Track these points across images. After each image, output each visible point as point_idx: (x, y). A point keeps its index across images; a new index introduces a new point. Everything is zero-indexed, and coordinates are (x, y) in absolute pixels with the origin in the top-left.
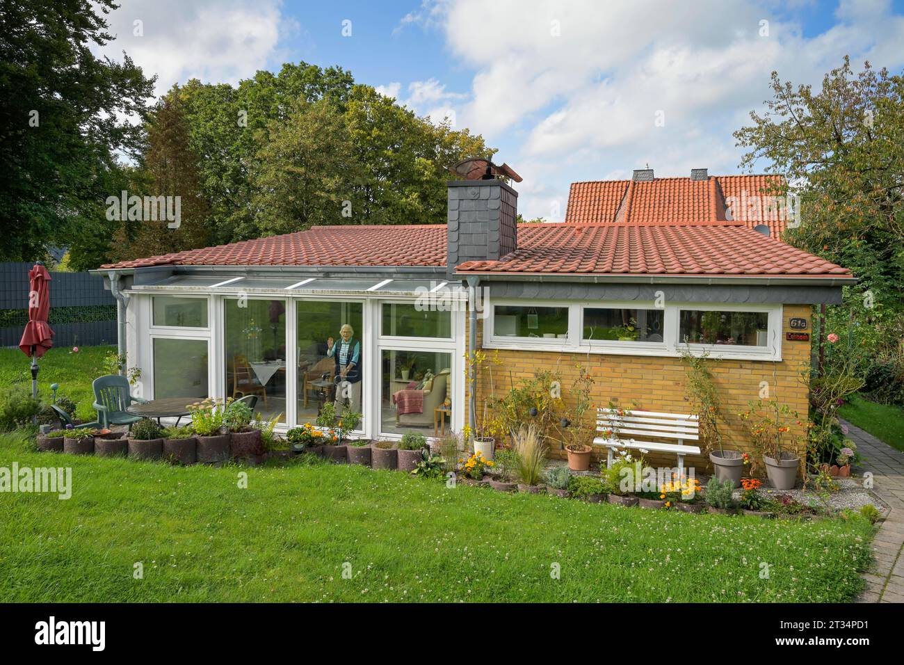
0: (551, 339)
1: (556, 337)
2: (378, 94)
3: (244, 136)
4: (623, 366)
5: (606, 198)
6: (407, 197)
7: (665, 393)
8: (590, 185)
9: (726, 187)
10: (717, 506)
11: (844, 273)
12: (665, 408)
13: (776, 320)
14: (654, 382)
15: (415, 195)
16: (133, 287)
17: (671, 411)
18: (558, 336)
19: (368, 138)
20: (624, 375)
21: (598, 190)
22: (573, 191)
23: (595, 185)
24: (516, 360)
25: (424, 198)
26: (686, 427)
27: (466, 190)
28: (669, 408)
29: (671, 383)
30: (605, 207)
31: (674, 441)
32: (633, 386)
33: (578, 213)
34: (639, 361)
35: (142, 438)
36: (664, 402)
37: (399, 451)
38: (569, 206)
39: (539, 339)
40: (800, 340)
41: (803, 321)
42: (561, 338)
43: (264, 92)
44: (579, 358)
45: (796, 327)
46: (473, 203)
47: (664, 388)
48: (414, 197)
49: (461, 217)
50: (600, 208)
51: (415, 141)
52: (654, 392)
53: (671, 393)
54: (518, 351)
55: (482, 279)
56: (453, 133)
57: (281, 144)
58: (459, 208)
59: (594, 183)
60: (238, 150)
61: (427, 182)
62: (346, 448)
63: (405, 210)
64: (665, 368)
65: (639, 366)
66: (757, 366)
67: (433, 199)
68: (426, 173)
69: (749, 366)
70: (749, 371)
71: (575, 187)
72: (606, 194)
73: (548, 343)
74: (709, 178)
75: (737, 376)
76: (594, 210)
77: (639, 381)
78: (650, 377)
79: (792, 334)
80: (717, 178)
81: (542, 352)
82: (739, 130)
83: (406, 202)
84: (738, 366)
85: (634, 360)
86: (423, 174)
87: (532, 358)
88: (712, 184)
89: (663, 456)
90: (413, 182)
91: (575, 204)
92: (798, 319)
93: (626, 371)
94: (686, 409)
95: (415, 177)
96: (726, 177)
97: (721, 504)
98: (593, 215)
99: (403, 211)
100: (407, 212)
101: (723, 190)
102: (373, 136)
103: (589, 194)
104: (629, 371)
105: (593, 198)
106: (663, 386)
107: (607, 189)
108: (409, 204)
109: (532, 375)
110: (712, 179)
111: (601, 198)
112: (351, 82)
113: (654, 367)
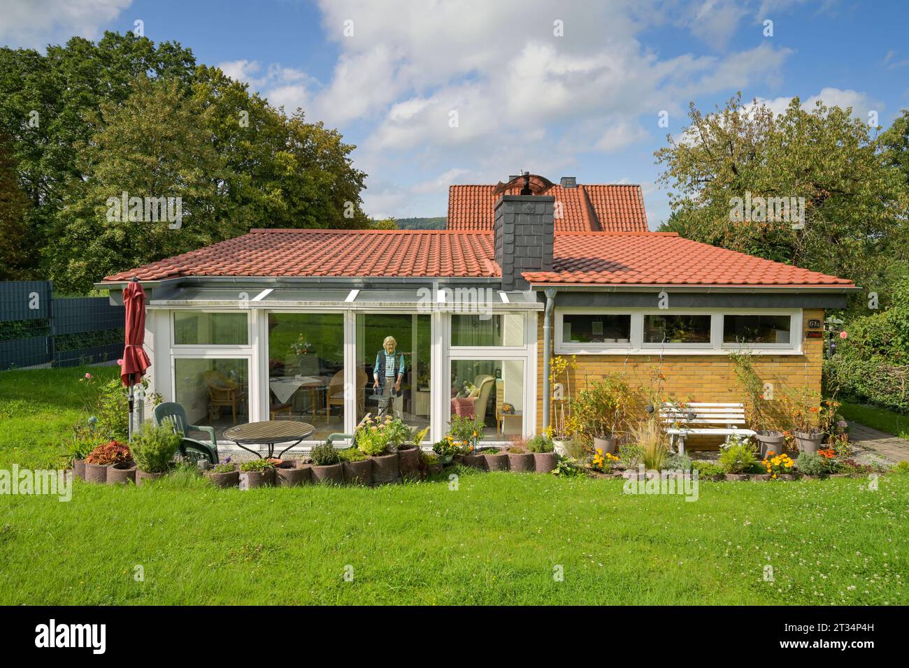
0: (611, 344)
1: (616, 341)
2: (227, 77)
3: (66, 114)
4: (679, 365)
5: (485, 202)
6: (268, 193)
7: (713, 385)
8: (469, 188)
9: (592, 195)
10: (811, 474)
11: (848, 284)
12: (713, 398)
13: (797, 322)
14: (704, 377)
15: (279, 192)
16: (151, 302)
17: (718, 401)
18: (619, 340)
19: (222, 126)
20: (680, 373)
21: (477, 193)
22: (452, 194)
23: (473, 189)
24: (586, 364)
25: (286, 194)
26: (734, 413)
27: (522, 205)
28: (717, 398)
29: (718, 377)
30: (485, 211)
31: (724, 426)
32: (688, 382)
33: (459, 215)
34: (693, 360)
35: (326, 463)
36: (713, 394)
37: (535, 454)
38: (450, 208)
39: (600, 344)
40: (815, 337)
41: (818, 321)
42: (622, 342)
43: (85, 64)
44: (642, 359)
45: (813, 327)
46: (529, 218)
47: (712, 382)
48: (277, 193)
49: (517, 230)
50: (480, 211)
51: (271, 133)
52: (705, 386)
53: (718, 385)
54: (587, 356)
55: (559, 290)
56: (308, 126)
57: (126, 128)
58: (514, 222)
59: (472, 186)
60: (58, 130)
61: (290, 178)
62: (483, 457)
63: (268, 208)
64: (714, 364)
65: (693, 364)
66: (783, 359)
67: (296, 196)
68: (289, 168)
69: (778, 360)
70: (778, 364)
71: (454, 189)
72: (485, 197)
73: (611, 348)
74: (578, 186)
75: (769, 368)
76: (474, 213)
77: (692, 377)
78: (701, 373)
79: (810, 332)
80: (584, 186)
81: (609, 356)
82: (658, 150)
83: (268, 199)
84: (770, 360)
85: (688, 360)
86: (285, 168)
87: (600, 362)
88: (581, 191)
89: (712, 440)
90: (275, 178)
91: (456, 207)
92: (814, 321)
93: (681, 369)
94: (730, 398)
95: (276, 172)
96: (592, 186)
97: (814, 471)
98: (474, 218)
99: (266, 209)
100: (270, 210)
101: (590, 197)
102: (228, 124)
103: (468, 197)
104: (684, 368)
105: (472, 202)
106: (712, 380)
107: (485, 193)
108: (271, 202)
109: (600, 377)
110: (580, 187)
111: (481, 201)
112: (192, 61)
113: (704, 364)
